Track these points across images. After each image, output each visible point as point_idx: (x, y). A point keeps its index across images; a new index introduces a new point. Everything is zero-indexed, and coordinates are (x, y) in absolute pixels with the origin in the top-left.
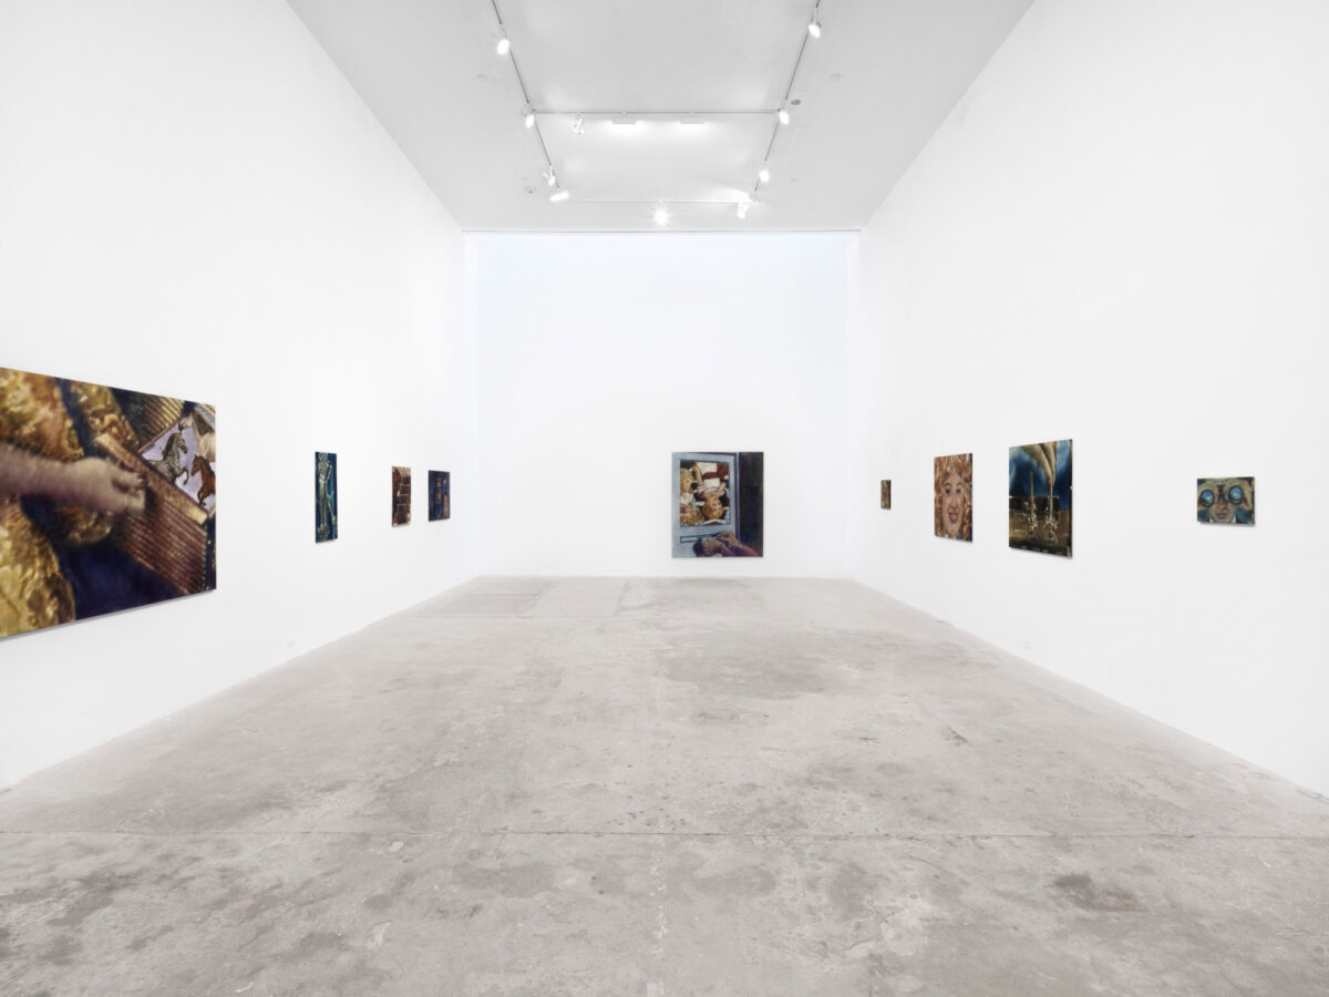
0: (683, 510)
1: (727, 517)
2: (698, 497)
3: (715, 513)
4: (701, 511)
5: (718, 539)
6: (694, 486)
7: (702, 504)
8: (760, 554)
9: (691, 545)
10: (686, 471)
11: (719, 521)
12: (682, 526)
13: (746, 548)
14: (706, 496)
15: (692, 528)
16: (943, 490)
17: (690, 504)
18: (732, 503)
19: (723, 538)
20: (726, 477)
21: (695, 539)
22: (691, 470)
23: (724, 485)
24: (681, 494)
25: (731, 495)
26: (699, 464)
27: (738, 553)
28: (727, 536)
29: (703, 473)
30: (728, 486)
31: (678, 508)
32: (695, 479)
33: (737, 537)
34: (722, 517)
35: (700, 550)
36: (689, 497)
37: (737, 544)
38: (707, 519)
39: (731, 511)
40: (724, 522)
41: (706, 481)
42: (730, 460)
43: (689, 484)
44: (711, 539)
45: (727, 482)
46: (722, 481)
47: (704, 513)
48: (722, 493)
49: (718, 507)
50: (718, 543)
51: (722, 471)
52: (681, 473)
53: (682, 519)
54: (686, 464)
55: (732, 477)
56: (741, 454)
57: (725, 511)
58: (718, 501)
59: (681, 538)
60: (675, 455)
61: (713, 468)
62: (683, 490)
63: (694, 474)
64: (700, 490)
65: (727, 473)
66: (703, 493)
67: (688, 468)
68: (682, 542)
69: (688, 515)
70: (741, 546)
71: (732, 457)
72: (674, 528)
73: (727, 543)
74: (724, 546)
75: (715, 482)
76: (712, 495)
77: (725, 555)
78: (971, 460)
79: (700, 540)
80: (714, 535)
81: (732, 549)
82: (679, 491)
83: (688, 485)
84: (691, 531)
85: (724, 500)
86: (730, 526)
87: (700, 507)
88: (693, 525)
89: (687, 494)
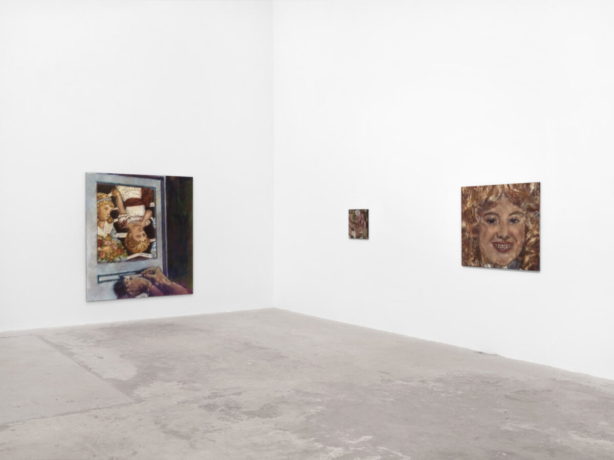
0: (100, 243)
1: (153, 250)
2: (119, 228)
3: (139, 246)
4: (123, 244)
5: (143, 276)
6: (114, 214)
7: (124, 235)
8: (190, 292)
9: (111, 284)
10: (104, 196)
11: (144, 255)
12: (99, 263)
13: (175, 284)
14: (129, 225)
15: (112, 265)
16: (480, 220)
17: (109, 235)
18: (159, 234)
19: (150, 276)
20: (152, 205)
21: (117, 277)
22: (110, 195)
23: (149, 214)
24: (98, 224)
25: (158, 225)
26: (121, 189)
27: (166, 291)
28: (154, 273)
29: (126, 198)
30: (154, 215)
31: (95, 240)
32: (116, 206)
33: (164, 273)
34: (148, 251)
35: (122, 291)
36: (108, 228)
37: (165, 281)
38: (130, 253)
39: (158, 244)
40: (150, 256)
41: (129, 209)
42: (156, 185)
43: (108, 212)
44: (135, 276)
45: (153, 210)
46: (147, 208)
47: (126, 247)
48: (148, 223)
49: (143, 239)
50: (143, 281)
51: (147, 198)
52: (98, 198)
53: (99, 254)
54: (104, 188)
55: (158, 204)
56: (168, 178)
57: (151, 244)
58: (143, 232)
59: (99, 276)
60: (89, 177)
61: (136, 193)
62: (100, 219)
63: (114, 200)
64: (122, 219)
65: (153, 199)
66: (125, 222)
67: (108, 192)
68: (99, 282)
69: (106, 249)
70: (169, 283)
71: (159, 182)
72: (88, 265)
73: (153, 281)
74: (150, 284)
75: (138, 211)
76: (135, 225)
77: (151, 294)
78: (539, 189)
79: (122, 278)
80: (138, 272)
81: (159, 287)
82: (95, 219)
83: (106, 213)
84: (111, 268)
85: (150, 231)
86: (156, 261)
87: (122, 240)
88: (113, 261)
89: (106, 223)
